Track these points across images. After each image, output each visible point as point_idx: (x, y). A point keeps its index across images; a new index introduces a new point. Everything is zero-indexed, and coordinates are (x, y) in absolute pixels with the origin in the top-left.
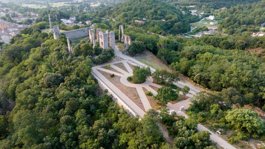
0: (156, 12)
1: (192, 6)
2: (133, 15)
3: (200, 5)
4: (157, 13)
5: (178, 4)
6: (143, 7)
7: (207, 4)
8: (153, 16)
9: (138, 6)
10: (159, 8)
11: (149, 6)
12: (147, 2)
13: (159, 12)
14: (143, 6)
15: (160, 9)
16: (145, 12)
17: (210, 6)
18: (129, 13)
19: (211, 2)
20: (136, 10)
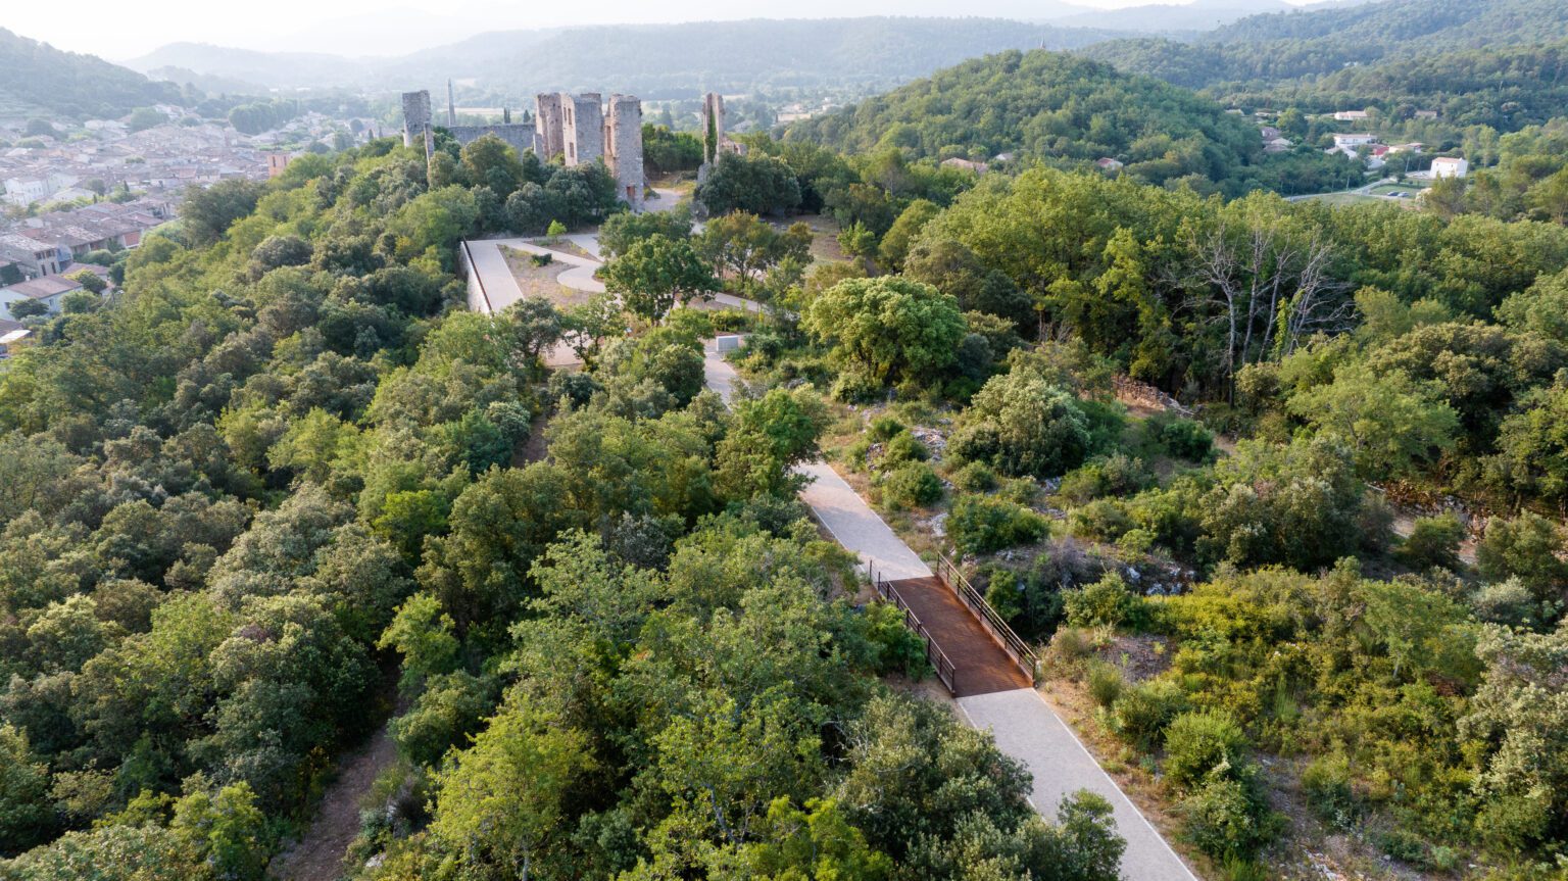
0: (1080, 122)
1: (1349, 115)
2: (944, 136)
3: (1404, 105)
4: (1088, 128)
5: (1262, 104)
6: (1015, 99)
7: (1454, 100)
8: (1052, 143)
9: (987, 93)
10: (1104, 102)
11: (1046, 93)
12: (1046, 76)
13: (1097, 122)
14: (1014, 92)
15: (1107, 108)
16: (1021, 125)
17: (1472, 114)
18: (926, 128)
19: (1485, 92)
20: (971, 112)
